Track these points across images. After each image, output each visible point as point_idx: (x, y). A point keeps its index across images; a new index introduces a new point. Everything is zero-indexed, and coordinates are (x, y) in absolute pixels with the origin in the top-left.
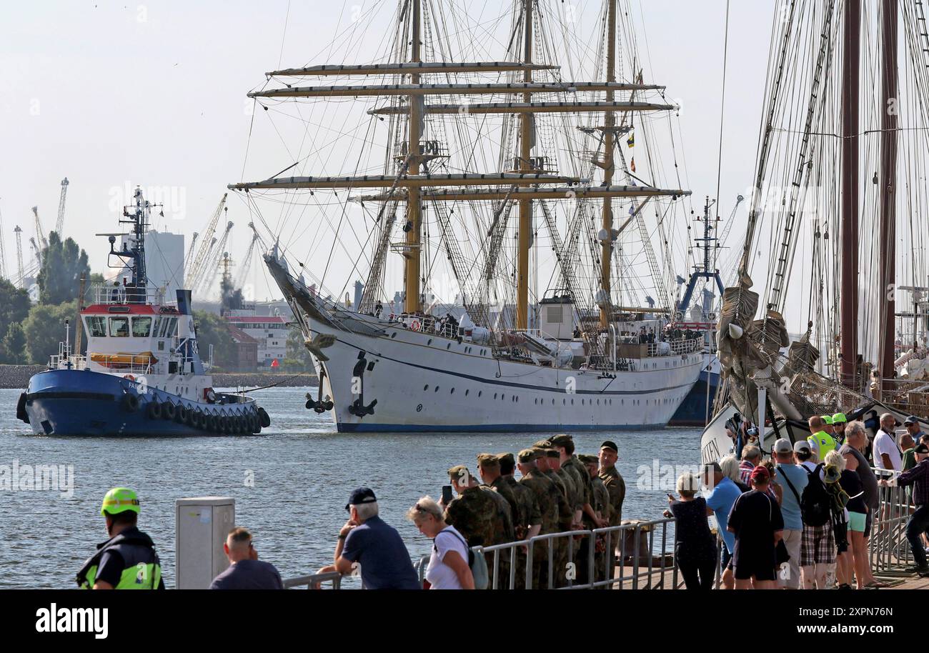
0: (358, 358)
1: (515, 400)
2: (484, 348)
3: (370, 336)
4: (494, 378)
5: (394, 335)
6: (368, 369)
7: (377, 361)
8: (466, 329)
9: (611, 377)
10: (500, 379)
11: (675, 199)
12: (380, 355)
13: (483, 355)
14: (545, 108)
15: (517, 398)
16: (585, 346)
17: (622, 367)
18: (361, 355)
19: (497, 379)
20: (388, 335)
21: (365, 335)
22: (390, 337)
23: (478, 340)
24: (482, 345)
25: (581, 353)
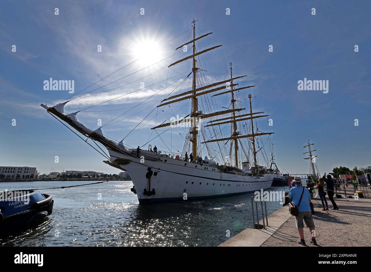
0: (148, 170)
1: (229, 185)
2: (214, 168)
3: (152, 160)
4: (219, 178)
5: (166, 161)
6: (154, 175)
7: (159, 171)
8: (206, 161)
9: (259, 178)
10: (222, 179)
11: (270, 135)
12: (159, 169)
13: (214, 171)
14: (238, 120)
15: (230, 185)
16: (252, 172)
17: (261, 176)
18: (149, 169)
19: (221, 179)
20: (162, 161)
21: (149, 160)
22: (164, 161)
23: (211, 165)
24: (213, 167)
25: (251, 173)
